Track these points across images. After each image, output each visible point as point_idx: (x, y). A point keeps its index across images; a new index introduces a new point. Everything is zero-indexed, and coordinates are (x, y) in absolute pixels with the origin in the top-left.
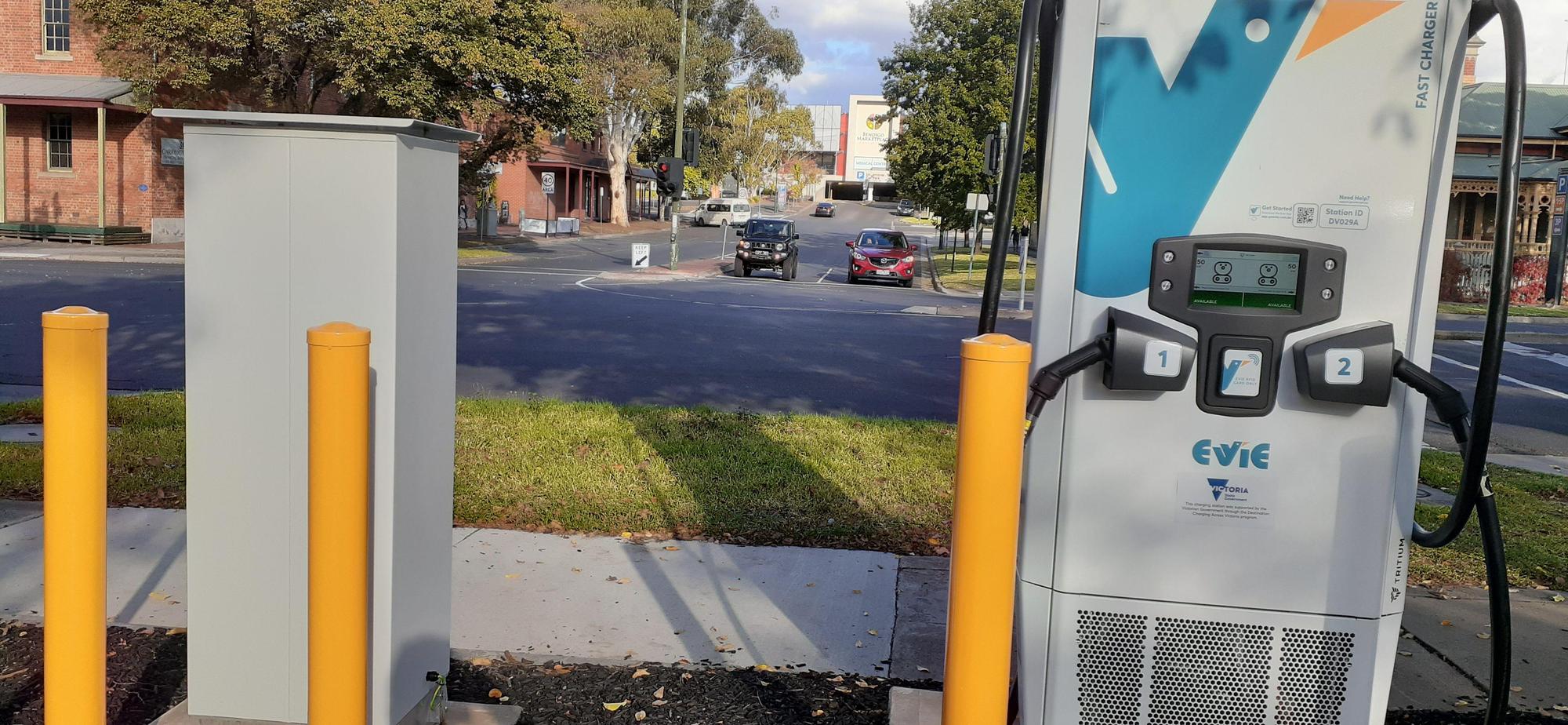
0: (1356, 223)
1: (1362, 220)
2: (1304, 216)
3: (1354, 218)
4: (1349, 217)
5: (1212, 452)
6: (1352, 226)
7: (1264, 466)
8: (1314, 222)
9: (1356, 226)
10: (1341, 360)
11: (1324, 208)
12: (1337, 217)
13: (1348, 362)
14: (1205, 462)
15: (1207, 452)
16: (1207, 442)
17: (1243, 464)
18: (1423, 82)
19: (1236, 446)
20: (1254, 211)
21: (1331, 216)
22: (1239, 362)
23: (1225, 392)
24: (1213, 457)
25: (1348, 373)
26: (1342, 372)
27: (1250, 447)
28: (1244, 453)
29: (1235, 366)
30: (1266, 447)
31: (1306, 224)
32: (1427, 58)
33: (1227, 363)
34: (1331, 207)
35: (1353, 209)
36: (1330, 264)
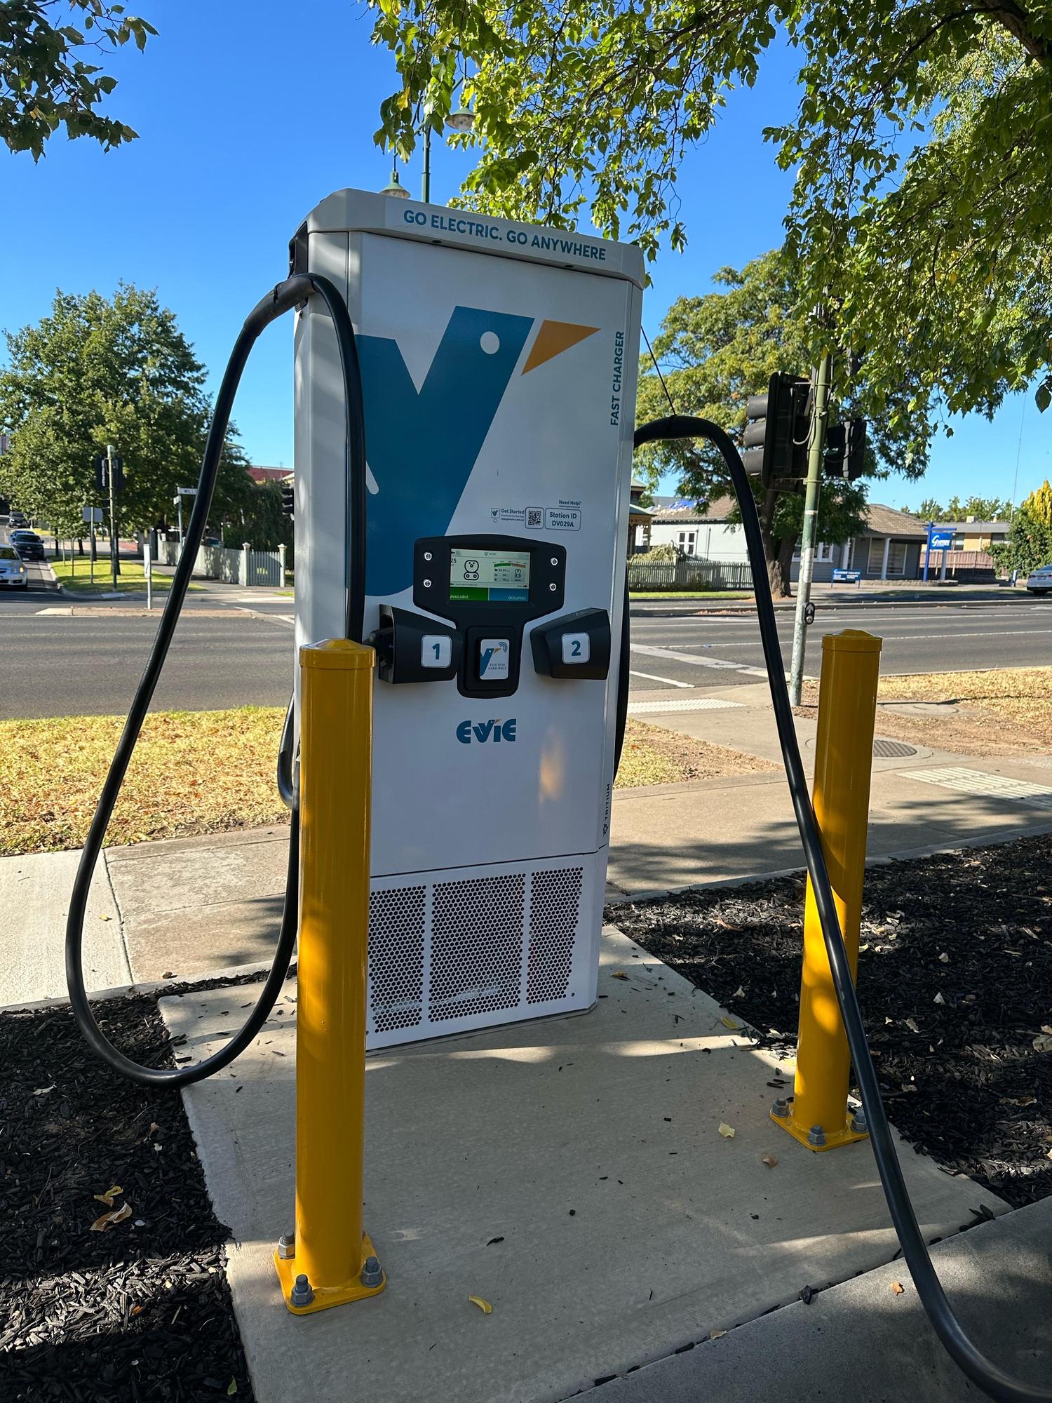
0: (572, 525)
1: (576, 522)
2: (534, 519)
3: (570, 520)
4: (566, 520)
5: (472, 731)
6: (570, 528)
7: (513, 739)
8: (541, 524)
9: (571, 528)
10: (573, 643)
11: (549, 511)
12: (558, 519)
13: (579, 644)
14: (468, 741)
15: (469, 732)
16: (468, 723)
17: (497, 739)
18: (615, 402)
19: (491, 723)
20: (495, 513)
21: (553, 519)
22: (492, 650)
23: (482, 678)
24: (473, 736)
25: (579, 654)
26: (575, 653)
27: (501, 724)
28: (497, 729)
29: (489, 653)
30: (513, 722)
31: (535, 526)
32: (617, 381)
33: (483, 652)
34: (553, 511)
35: (569, 513)
36: (554, 562)
